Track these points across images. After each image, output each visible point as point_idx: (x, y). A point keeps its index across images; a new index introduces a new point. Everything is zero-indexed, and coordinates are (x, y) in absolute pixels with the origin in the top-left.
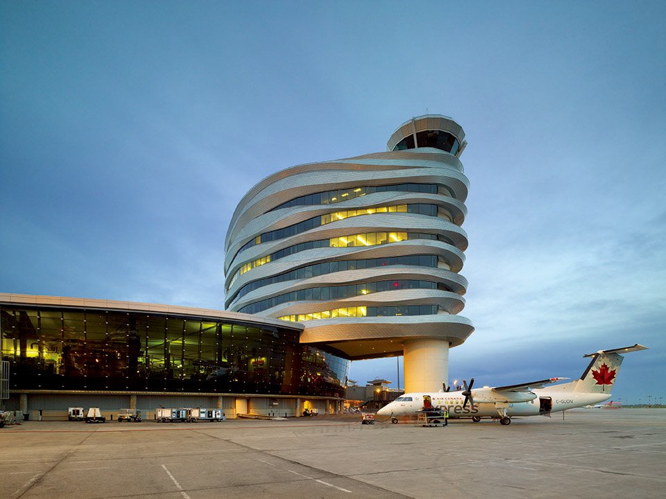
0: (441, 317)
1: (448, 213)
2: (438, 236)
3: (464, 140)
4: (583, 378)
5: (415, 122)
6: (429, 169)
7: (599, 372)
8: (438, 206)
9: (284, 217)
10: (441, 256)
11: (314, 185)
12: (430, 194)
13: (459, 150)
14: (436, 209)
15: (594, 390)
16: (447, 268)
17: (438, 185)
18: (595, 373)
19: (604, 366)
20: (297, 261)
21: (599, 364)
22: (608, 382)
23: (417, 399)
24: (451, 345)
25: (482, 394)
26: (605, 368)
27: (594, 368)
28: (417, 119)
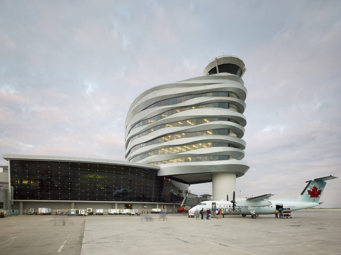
0: (232, 162)
1: (235, 106)
2: (229, 119)
3: (244, 68)
4: (302, 194)
5: (217, 60)
6: (223, 84)
7: (311, 190)
8: (229, 103)
9: (150, 112)
10: (230, 129)
11: (165, 95)
12: (224, 97)
13: (241, 74)
14: (228, 105)
15: (309, 201)
16: (235, 135)
17: (229, 92)
18: (309, 192)
19: (315, 187)
20: (157, 134)
21: (312, 186)
22: (317, 196)
23: (209, 204)
24: (237, 176)
25: (241, 202)
26: (315, 188)
27: (309, 189)
28: (217, 58)
